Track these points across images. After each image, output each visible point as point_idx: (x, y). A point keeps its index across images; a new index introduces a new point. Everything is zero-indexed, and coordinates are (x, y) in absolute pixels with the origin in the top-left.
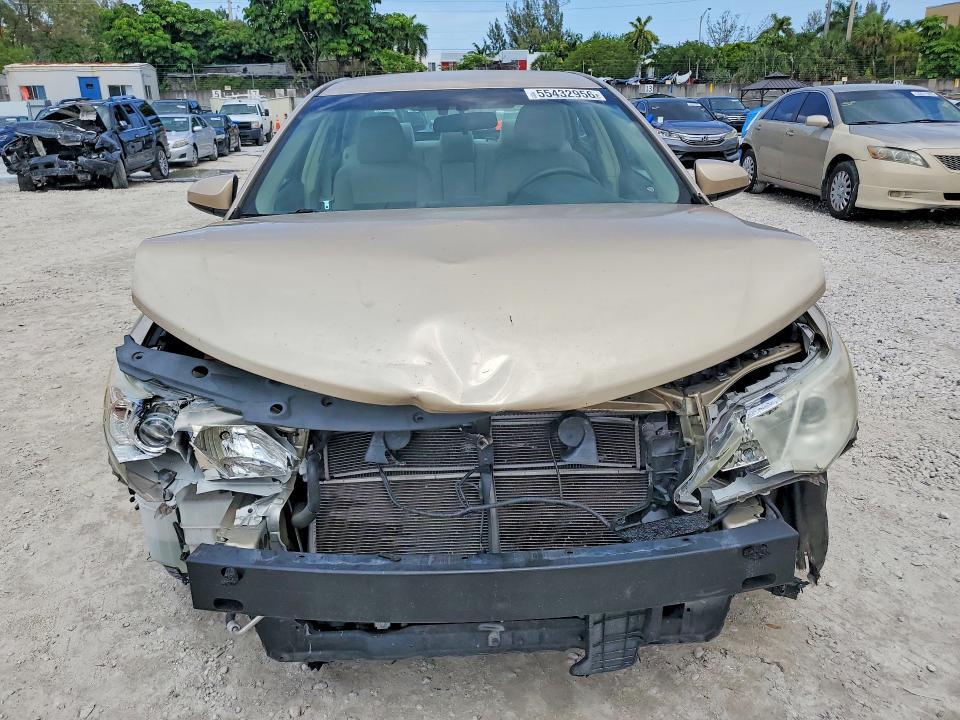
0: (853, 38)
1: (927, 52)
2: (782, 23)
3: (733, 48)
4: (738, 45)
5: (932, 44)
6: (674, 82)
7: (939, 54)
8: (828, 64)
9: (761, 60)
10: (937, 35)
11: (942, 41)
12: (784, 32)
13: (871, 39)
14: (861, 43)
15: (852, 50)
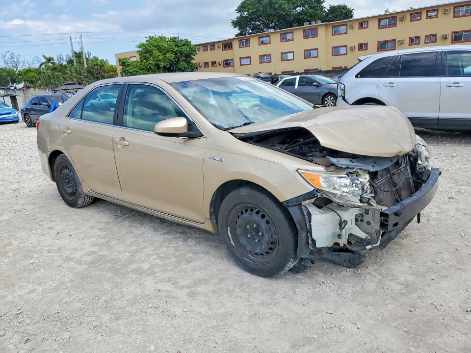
0: (88, 66)
1: (127, 72)
2: (49, 60)
3: (27, 71)
4: (29, 70)
5: (127, 69)
6: (15, 88)
7: (131, 73)
8: (81, 78)
9: (49, 76)
10: (128, 65)
11: (131, 67)
12: (51, 63)
13: (96, 67)
14: (92, 69)
15: (89, 72)
